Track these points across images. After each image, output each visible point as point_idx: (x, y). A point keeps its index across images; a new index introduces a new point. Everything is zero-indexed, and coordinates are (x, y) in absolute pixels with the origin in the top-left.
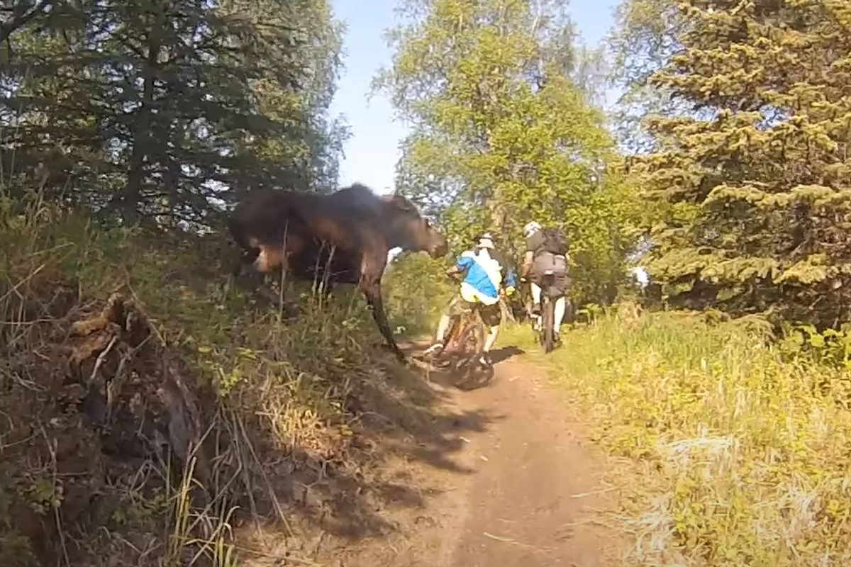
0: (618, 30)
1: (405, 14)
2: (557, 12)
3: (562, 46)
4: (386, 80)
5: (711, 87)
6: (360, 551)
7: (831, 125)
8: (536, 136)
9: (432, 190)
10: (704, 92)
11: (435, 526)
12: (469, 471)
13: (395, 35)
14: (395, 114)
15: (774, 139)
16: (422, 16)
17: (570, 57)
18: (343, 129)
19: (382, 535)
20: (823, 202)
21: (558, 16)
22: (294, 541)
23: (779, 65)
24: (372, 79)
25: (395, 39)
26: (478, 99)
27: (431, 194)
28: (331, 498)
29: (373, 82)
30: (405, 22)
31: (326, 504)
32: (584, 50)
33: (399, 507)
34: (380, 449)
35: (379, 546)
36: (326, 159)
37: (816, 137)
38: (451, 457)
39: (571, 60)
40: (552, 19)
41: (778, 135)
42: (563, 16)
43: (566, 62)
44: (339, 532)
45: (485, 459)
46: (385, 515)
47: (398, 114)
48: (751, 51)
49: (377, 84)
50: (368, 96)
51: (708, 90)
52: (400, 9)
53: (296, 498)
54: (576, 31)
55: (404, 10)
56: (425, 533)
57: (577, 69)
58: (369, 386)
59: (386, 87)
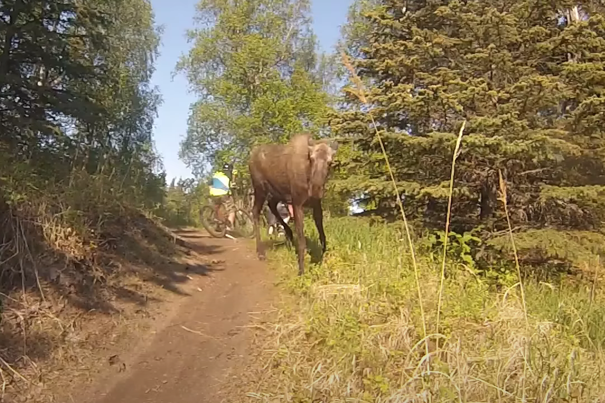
0: (343, 41)
1: (202, 21)
2: (304, 27)
3: (307, 51)
4: (186, 65)
5: (383, 68)
6: (90, 319)
7: (461, 96)
8: (282, 107)
9: (212, 140)
10: (378, 71)
11: (149, 317)
12: (186, 295)
13: (192, 35)
14: (191, 88)
15: (420, 101)
16: (212, 24)
17: (313, 59)
18: (157, 97)
19: (109, 314)
20: (449, 143)
21: (304, 31)
22: (46, 304)
23: (431, 57)
24: (176, 64)
25: (193, 38)
26: (245, 80)
27: (212, 143)
28: (76, 283)
29: (177, 65)
30: (200, 27)
31: (72, 286)
32: (323, 56)
33: (126, 302)
34: (124, 270)
35: (105, 320)
36: (145, 117)
37: (448, 101)
38: (177, 285)
39: (313, 61)
40: (300, 32)
41: (422, 99)
42: (308, 30)
43: (309, 62)
44: (79, 305)
45: (200, 290)
46: (115, 304)
47: (193, 88)
48: (410, 45)
49: (179, 67)
50: (173, 74)
51: (382, 69)
52: (197, 18)
53: (52, 278)
54: (316, 41)
55: (201, 19)
56: (140, 320)
57: (317, 67)
58: (127, 235)
59: (185, 69)
